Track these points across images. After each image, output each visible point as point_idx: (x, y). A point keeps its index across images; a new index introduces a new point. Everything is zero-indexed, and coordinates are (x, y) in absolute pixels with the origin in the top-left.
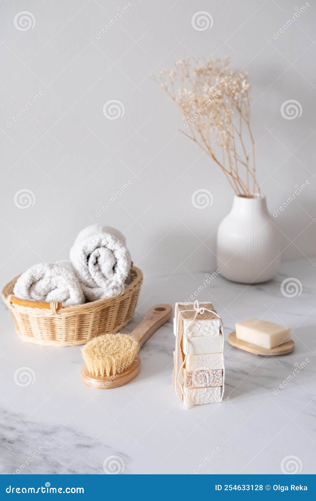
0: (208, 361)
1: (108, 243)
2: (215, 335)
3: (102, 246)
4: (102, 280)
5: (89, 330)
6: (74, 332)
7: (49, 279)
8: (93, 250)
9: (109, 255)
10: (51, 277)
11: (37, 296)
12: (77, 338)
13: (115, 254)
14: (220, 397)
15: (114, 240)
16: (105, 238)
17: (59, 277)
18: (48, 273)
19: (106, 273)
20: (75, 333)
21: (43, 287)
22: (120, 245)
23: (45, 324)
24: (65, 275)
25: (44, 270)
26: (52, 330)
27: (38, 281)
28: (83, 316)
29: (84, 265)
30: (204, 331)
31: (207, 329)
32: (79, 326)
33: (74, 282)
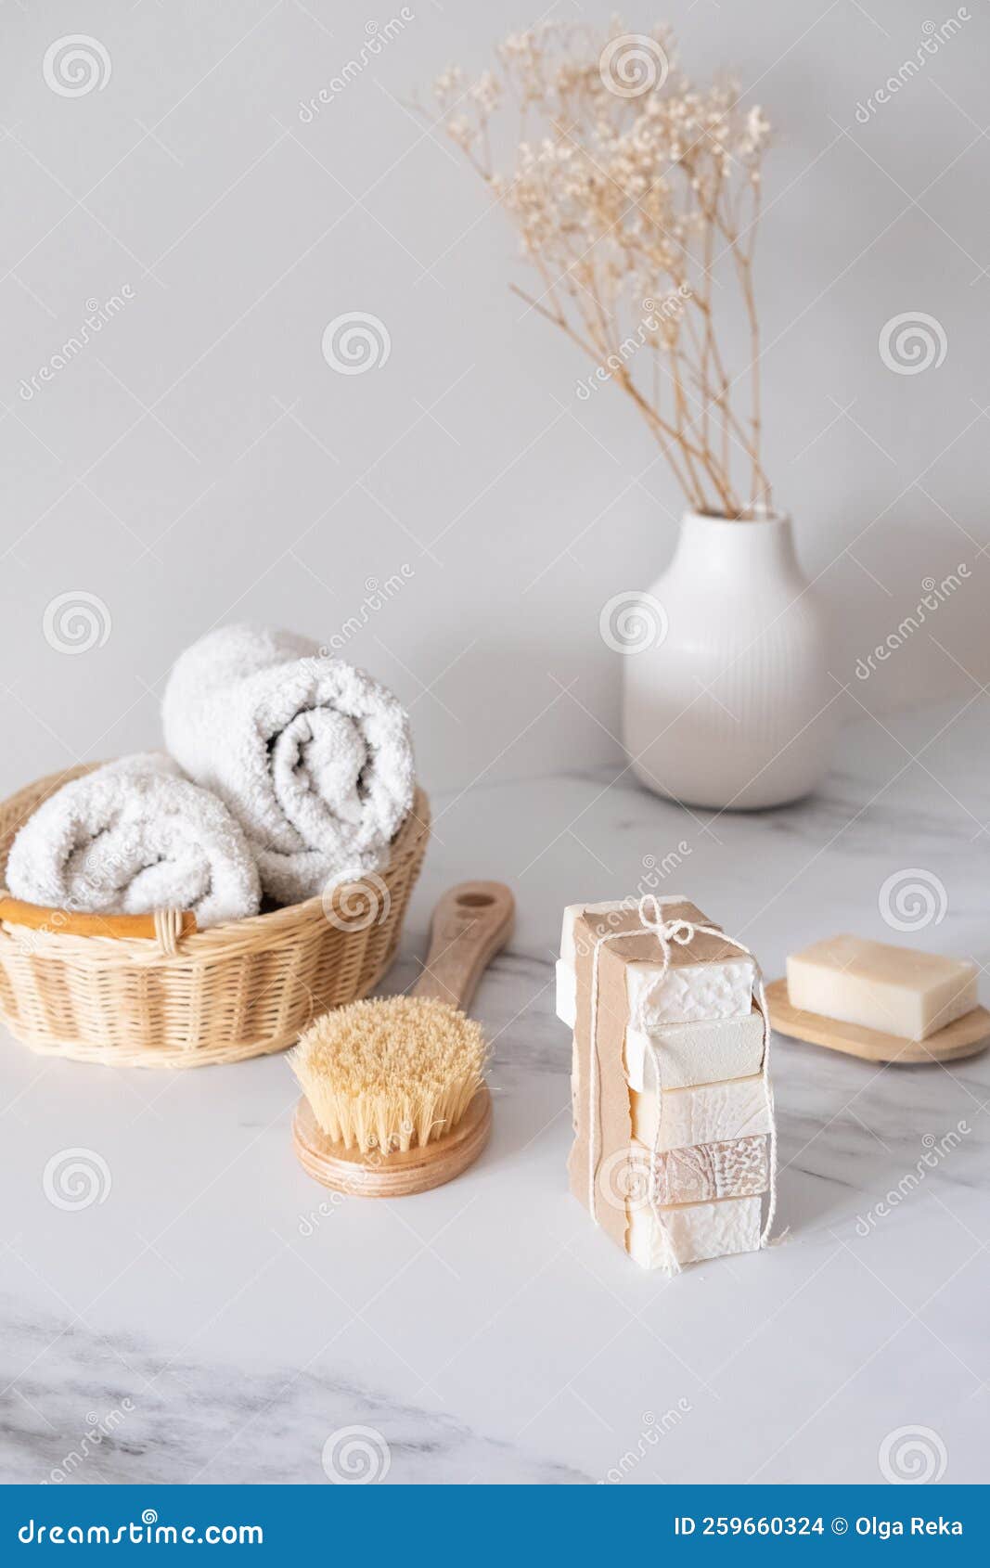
0: (721, 1110)
1: (340, 693)
2: (738, 1014)
3: (318, 703)
4: (325, 824)
5: (283, 1005)
6: (228, 1015)
7: (135, 828)
8: (288, 719)
9: (348, 737)
10: (144, 822)
11: (94, 893)
12: (239, 1036)
13: (365, 731)
14: (758, 1232)
15: (365, 681)
16: (331, 675)
17: (175, 822)
18: (133, 808)
19: (338, 799)
20: (236, 1018)
21: (116, 859)
22: (384, 697)
23: (130, 989)
24: (195, 811)
25: (119, 797)
26: (153, 1013)
27: (94, 837)
28: (266, 956)
29: (261, 773)
30: (700, 1002)
31: (710, 997)
32: (250, 993)
33: (228, 838)
